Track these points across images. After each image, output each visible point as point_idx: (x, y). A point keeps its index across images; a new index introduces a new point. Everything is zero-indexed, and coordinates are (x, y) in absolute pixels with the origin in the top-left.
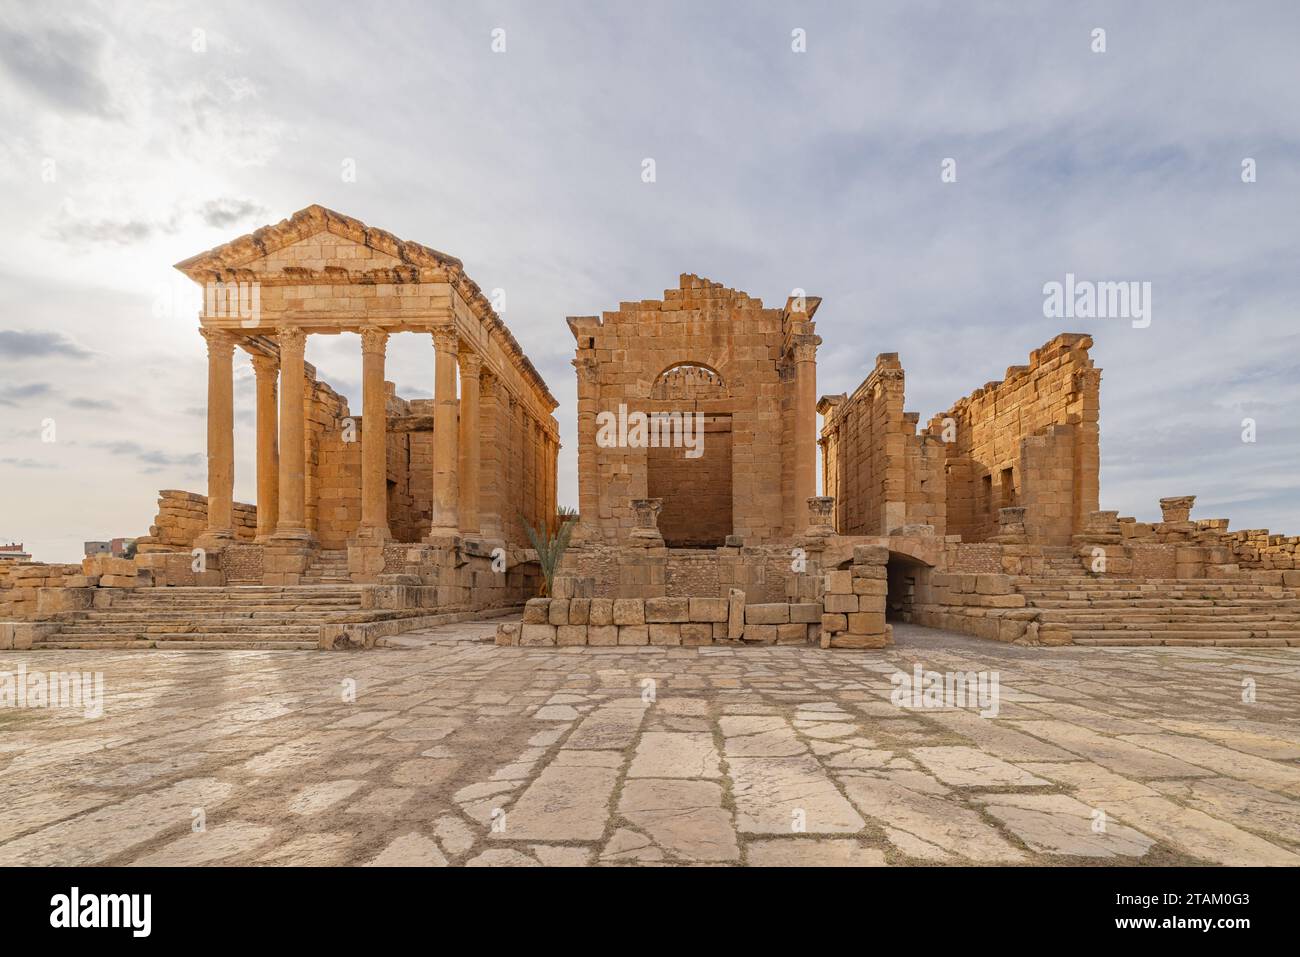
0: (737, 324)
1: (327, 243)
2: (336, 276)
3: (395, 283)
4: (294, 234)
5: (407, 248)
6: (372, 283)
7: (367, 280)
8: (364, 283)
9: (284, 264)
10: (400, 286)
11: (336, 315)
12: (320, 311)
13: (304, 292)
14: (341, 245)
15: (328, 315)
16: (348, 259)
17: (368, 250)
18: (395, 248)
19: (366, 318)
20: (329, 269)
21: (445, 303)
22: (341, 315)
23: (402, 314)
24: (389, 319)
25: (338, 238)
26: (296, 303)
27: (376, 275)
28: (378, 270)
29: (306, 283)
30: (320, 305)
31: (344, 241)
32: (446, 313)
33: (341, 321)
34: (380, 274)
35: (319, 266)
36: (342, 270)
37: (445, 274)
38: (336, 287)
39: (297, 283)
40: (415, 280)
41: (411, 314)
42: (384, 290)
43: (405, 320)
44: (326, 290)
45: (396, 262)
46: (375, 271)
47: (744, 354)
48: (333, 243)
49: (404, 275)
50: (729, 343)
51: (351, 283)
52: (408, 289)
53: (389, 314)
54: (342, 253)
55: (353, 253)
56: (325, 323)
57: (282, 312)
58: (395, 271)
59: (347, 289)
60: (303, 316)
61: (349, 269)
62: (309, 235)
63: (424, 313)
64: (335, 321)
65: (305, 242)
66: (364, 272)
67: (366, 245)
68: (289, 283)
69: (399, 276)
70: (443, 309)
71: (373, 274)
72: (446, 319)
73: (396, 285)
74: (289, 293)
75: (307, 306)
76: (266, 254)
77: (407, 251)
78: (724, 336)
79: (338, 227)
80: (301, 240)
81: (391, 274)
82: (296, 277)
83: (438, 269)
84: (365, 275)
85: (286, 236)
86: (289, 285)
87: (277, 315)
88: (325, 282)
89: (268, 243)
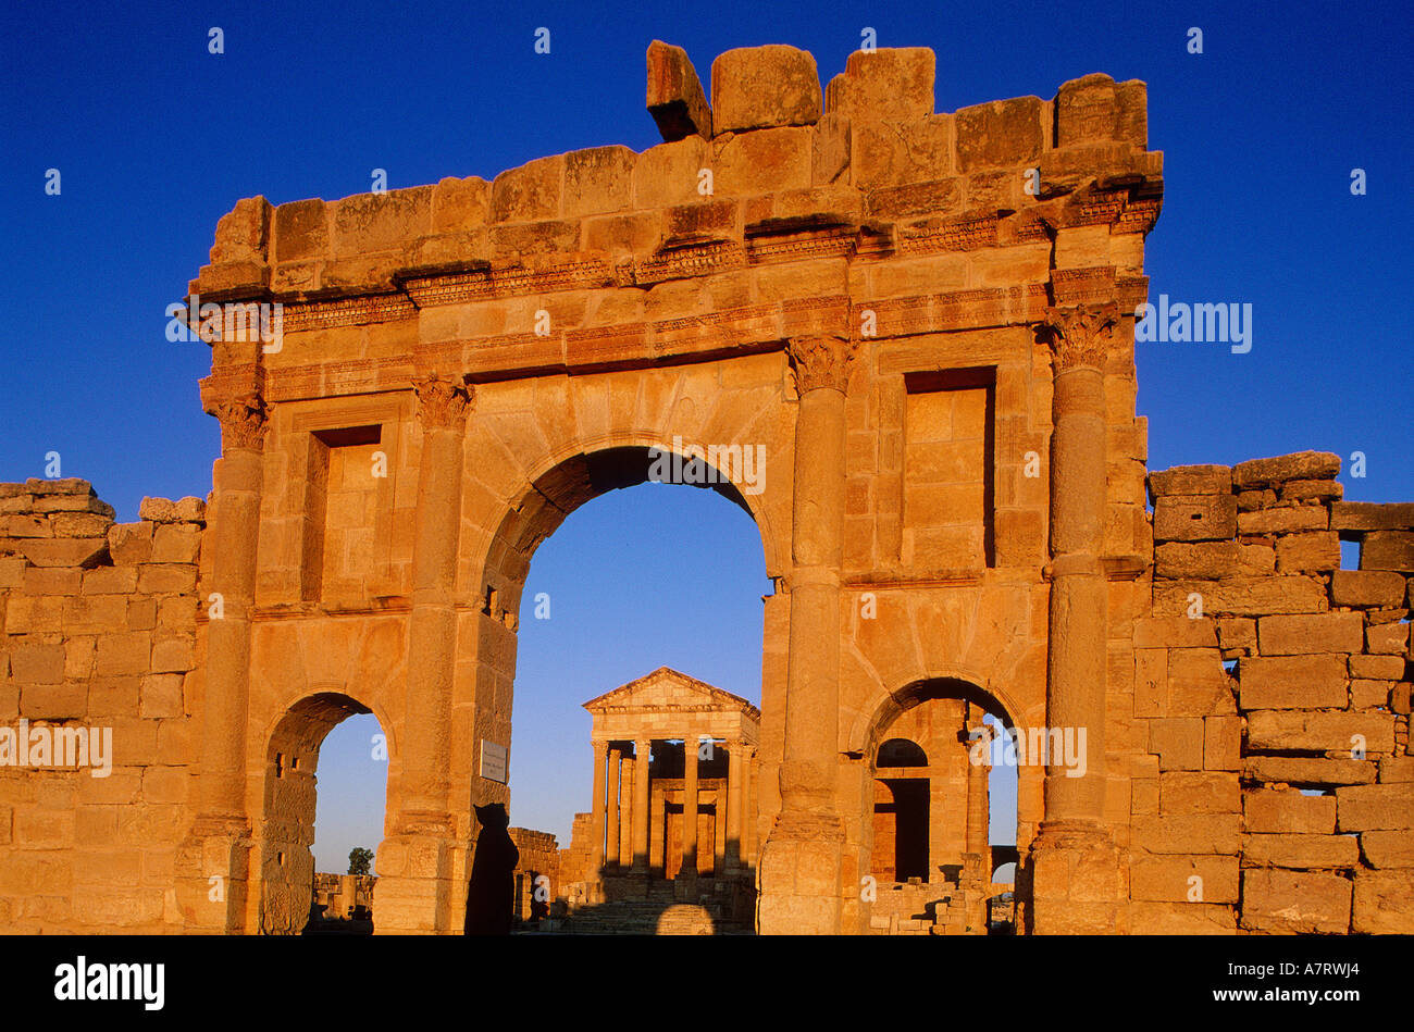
0: (934, 710)
2: (673, 709)
4: (650, 682)
6: (694, 712)
7: (691, 711)
8: (689, 712)
10: (710, 714)
11: (672, 732)
12: (662, 730)
13: (653, 717)
14: (675, 688)
15: (666, 732)
16: (679, 696)
17: (692, 691)
18: (709, 691)
19: (689, 734)
20: (669, 705)
21: (737, 724)
22: (674, 732)
23: (711, 732)
25: (674, 684)
26: (648, 725)
27: (697, 708)
28: (698, 705)
29: (654, 712)
30: (663, 726)
31: (678, 685)
32: (738, 731)
33: (675, 736)
34: (699, 707)
35: (663, 702)
36: (676, 706)
37: (738, 707)
38: (672, 714)
39: (648, 712)
40: (720, 711)
42: (701, 716)
44: (665, 716)
45: (709, 700)
46: (696, 705)
47: (939, 733)
48: (671, 687)
49: (713, 707)
50: (929, 724)
51: (681, 712)
52: (715, 715)
53: (703, 731)
54: (676, 692)
55: (683, 693)
56: (665, 737)
57: (639, 729)
58: (708, 704)
59: (679, 716)
60: (652, 733)
61: (681, 704)
62: (657, 682)
63: (724, 731)
65: (654, 686)
66: (690, 706)
67: (691, 688)
69: (710, 708)
70: (736, 728)
71: (695, 707)
72: (737, 735)
73: (708, 713)
74: (644, 718)
76: (631, 694)
78: (926, 719)
81: (706, 708)
83: (734, 704)
84: (690, 708)
85: (646, 683)
87: (637, 733)
88: (666, 711)
89: (633, 688)
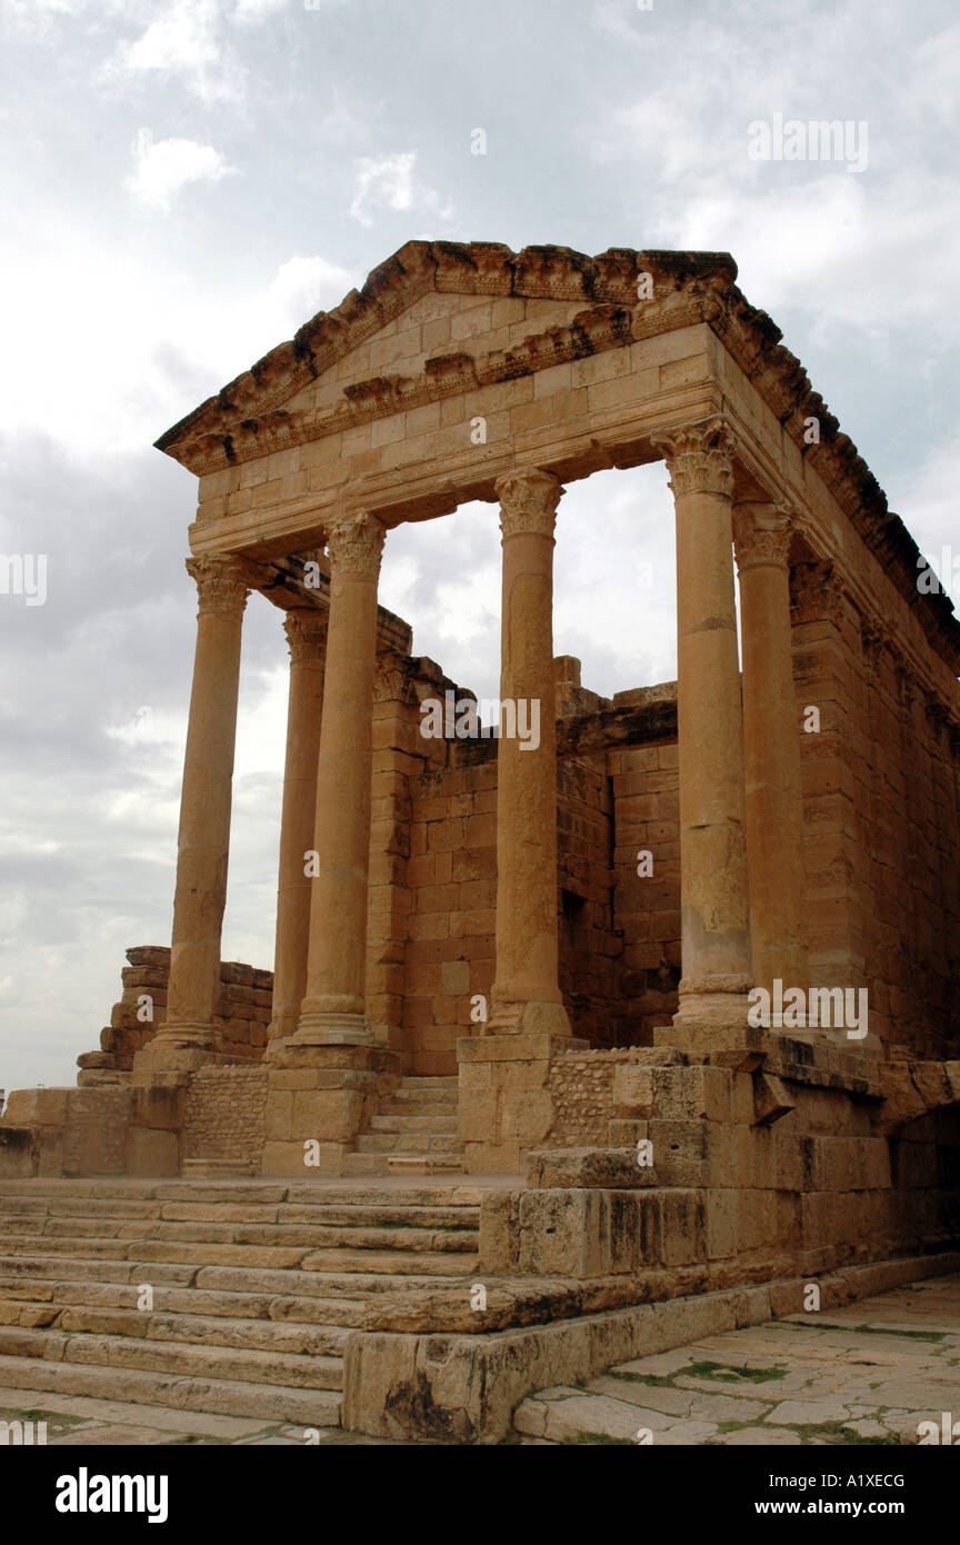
1: (434, 317)
2: (449, 378)
3: (577, 357)
4: (371, 316)
5: (603, 270)
6: (527, 372)
7: (515, 370)
8: (508, 378)
9: (348, 383)
10: (587, 363)
11: (447, 464)
12: (412, 465)
13: (384, 432)
14: (460, 312)
15: (428, 468)
16: (473, 337)
17: (518, 303)
18: (576, 280)
19: (510, 455)
20: (436, 366)
21: (698, 371)
22: (457, 462)
23: (593, 424)
24: (560, 446)
25: (456, 299)
26: (368, 460)
27: (534, 350)
28: (538, 338)
29: (386, 411)
30: (416, 451)
31: (469, 302)
32: (699, 394)
33: (454, 476)
34: (542, 346)
35: (414, 367)
36: (463, 359)
37: (694, 300)
38: (449, 403)
39: (371, 416)
40: (622, 338)
41: (614, 418)
42: (551, 380)
43: (598, 436)
44: (425, 416)
45: (578, 309)
46: (532, 342)
48: (445, 313)
49: (598, 332)
51: (481, 385)
52: (605, 364)
53: (562, 432)
54: (463, 328)
55: (486, 319)
56: (423, 488)
57: (338, 486)
58: (576, 327)
59: (474, 399)
60: (381, 482)
61: (476, 354)
62: (398, 311)
63: (647, 408)
64: (444, 479)
65: (390, 328)
66: (508, 349)
67: (513, 295)
68: (354, 421)
69: (584, 336)
70: (693, 385)
71: (526, 351)
72: (701, 408)
73: (577, 363)
74: (355, 443)
75: (387, 463)
76: (316, 375)
77: (603, 278)
79: (454, 276)
80: (384, 325)
81: (567, 339)
82: (369, 403)
83: (675, 294)
84: (509, 357)
85: (356, 324)
86: (355, 425)
87: (329, 496)
88: (426, 397)
89: (321, 351)
